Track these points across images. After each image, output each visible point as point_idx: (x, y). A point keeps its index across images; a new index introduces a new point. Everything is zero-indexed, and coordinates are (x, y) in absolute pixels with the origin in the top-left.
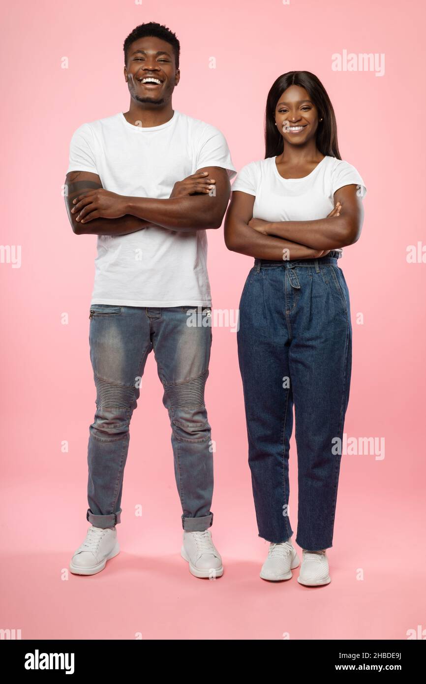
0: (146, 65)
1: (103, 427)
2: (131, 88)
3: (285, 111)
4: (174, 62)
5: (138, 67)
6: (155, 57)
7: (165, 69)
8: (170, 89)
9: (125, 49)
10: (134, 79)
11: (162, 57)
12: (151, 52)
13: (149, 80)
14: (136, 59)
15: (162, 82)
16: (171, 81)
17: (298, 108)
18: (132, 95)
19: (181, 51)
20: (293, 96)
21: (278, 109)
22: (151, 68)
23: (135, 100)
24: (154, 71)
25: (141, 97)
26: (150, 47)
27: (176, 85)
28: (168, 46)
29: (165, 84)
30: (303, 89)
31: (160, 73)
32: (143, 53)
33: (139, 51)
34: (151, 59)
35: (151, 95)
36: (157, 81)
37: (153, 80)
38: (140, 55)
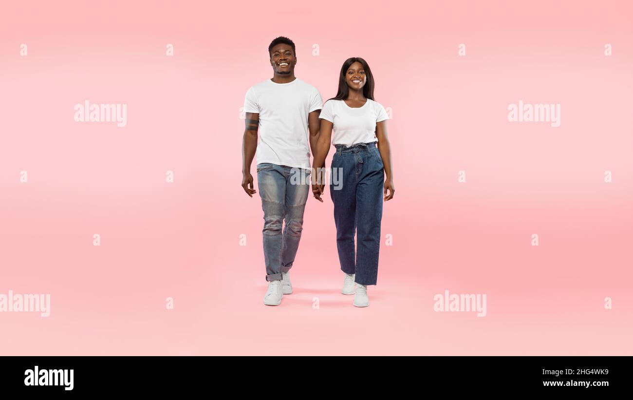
0: (281, 57)
1: (271, 226)
2: (275, 69)
3: (352, 73)
4: (293, 53)
5: (278, 59)
6: (284, 53)
7: (289, 58)
8: (293, 67)
9: (269, 51)
10: (275, 64)
11: (288, 52)
12: (282, 51)
13: (283, 64)
14: (276, 55)
15: (288, 64)
16: (292, 63)
17: (358, 72)
18: (275, 71)
19: (296, 48)
20: (355, 67)
21: (348, 72)
22: (283, 58)
23: (276, 74)
24: (285, 60)
25: (279, 71)
26: (282, 49)
27: (295, 64)
28: (289, 47)
29: (290, 65)
30: (360, 64)
31: (288, 60)
32: (278, 52)
33: (276, 51)
34: (282, 54)
35: (285, 70)
36: (287, 64)
37: (284, 64)
38: (277, 53)
